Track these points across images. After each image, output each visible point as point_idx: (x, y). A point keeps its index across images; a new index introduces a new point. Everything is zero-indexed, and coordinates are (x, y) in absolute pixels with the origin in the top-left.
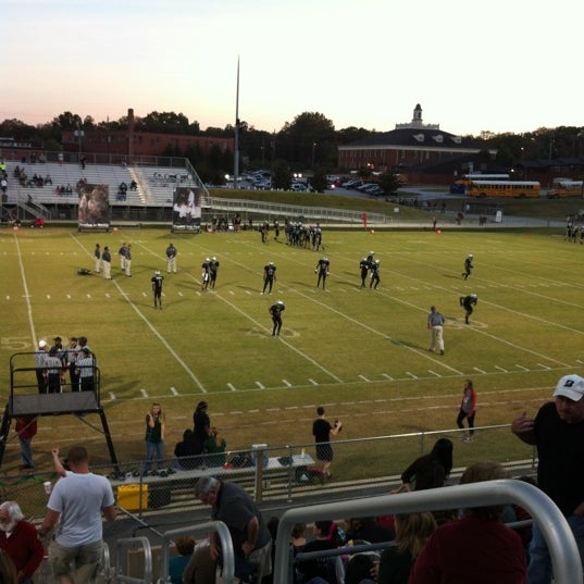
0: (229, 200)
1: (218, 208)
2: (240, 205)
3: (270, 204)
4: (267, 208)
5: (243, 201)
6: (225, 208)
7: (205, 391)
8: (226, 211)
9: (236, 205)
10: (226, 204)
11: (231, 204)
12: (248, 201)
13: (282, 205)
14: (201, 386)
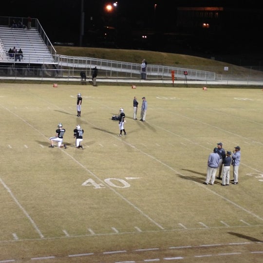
0: (75, 58)
1: (64, 64)
2: (84, 62)
3: (112, 62)
4: (109, 65)
5: (86, 59)
6: (70, 65)
7: (42, 236)
8: (72, 68)
9: (81, 62)
10: (71, 61)
11: (76, 61)
12: (91, 59)
13: (122, 63)
14: (38, 231)
